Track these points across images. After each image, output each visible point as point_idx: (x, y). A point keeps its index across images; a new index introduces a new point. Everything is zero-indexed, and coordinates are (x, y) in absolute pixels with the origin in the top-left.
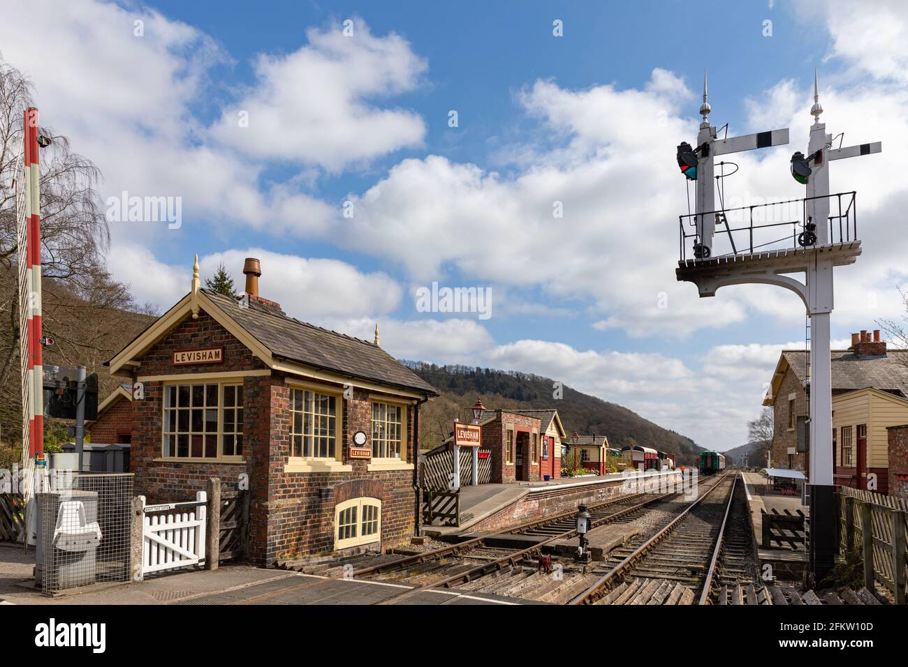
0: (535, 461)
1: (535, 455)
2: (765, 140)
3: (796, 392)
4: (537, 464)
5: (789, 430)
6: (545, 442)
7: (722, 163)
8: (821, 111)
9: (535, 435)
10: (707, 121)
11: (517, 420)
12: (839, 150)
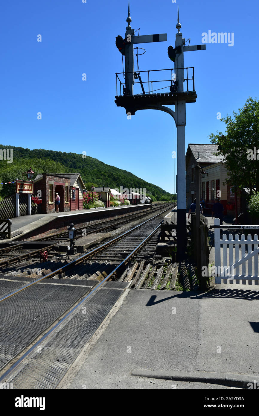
0: (67, 201)
1: (67, 198)
2: (156, 38)
3: (194, 164)
4: (68, 202)
5: (192, 182)
6: (73, 191)
7: (137, 48)
8: (180, 27)
9: (67, 187)
10: (130, 26)
11: (56, 179)
12: (188, 47)
